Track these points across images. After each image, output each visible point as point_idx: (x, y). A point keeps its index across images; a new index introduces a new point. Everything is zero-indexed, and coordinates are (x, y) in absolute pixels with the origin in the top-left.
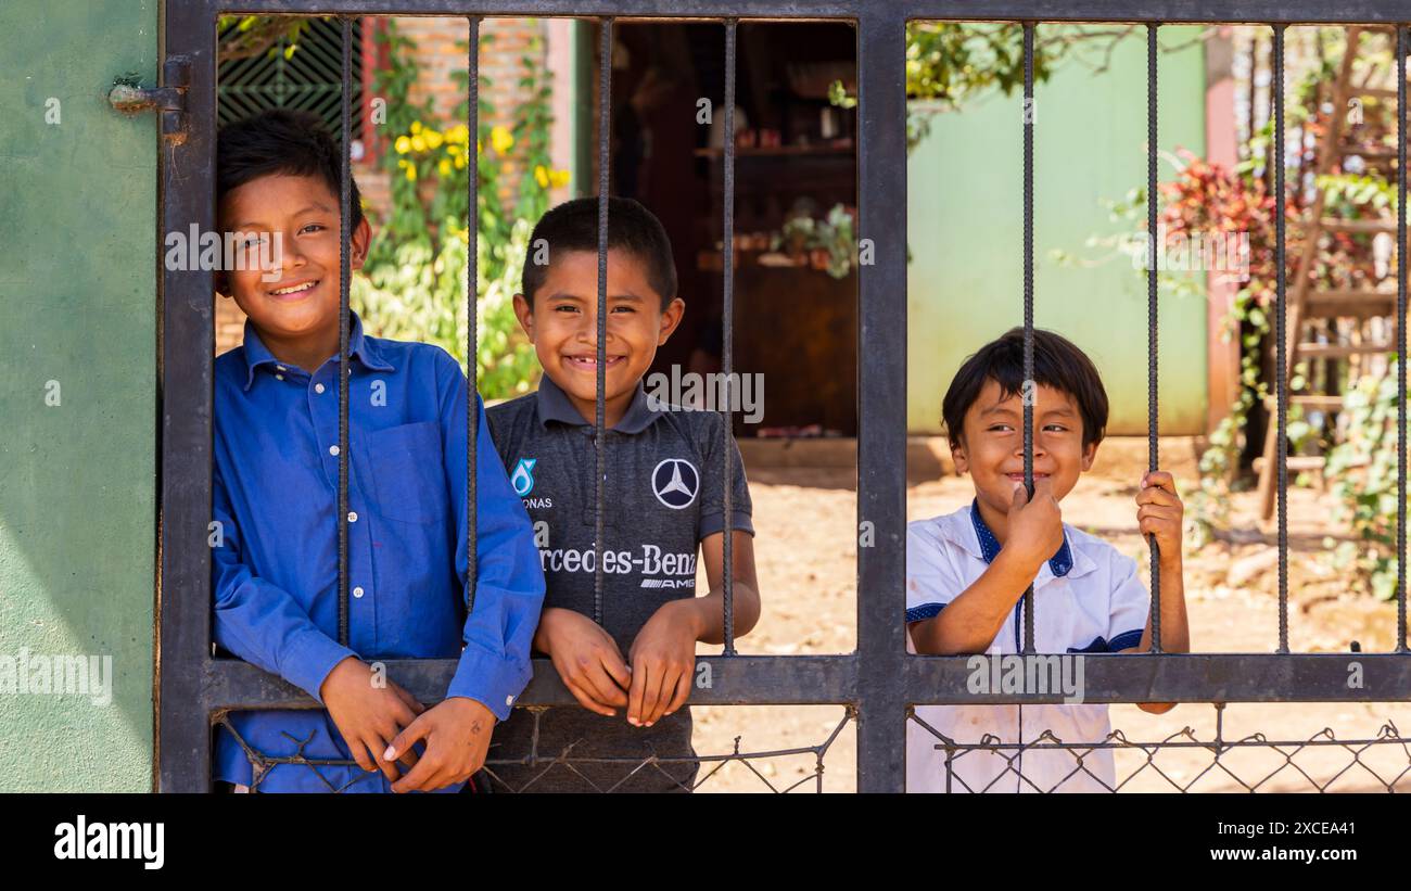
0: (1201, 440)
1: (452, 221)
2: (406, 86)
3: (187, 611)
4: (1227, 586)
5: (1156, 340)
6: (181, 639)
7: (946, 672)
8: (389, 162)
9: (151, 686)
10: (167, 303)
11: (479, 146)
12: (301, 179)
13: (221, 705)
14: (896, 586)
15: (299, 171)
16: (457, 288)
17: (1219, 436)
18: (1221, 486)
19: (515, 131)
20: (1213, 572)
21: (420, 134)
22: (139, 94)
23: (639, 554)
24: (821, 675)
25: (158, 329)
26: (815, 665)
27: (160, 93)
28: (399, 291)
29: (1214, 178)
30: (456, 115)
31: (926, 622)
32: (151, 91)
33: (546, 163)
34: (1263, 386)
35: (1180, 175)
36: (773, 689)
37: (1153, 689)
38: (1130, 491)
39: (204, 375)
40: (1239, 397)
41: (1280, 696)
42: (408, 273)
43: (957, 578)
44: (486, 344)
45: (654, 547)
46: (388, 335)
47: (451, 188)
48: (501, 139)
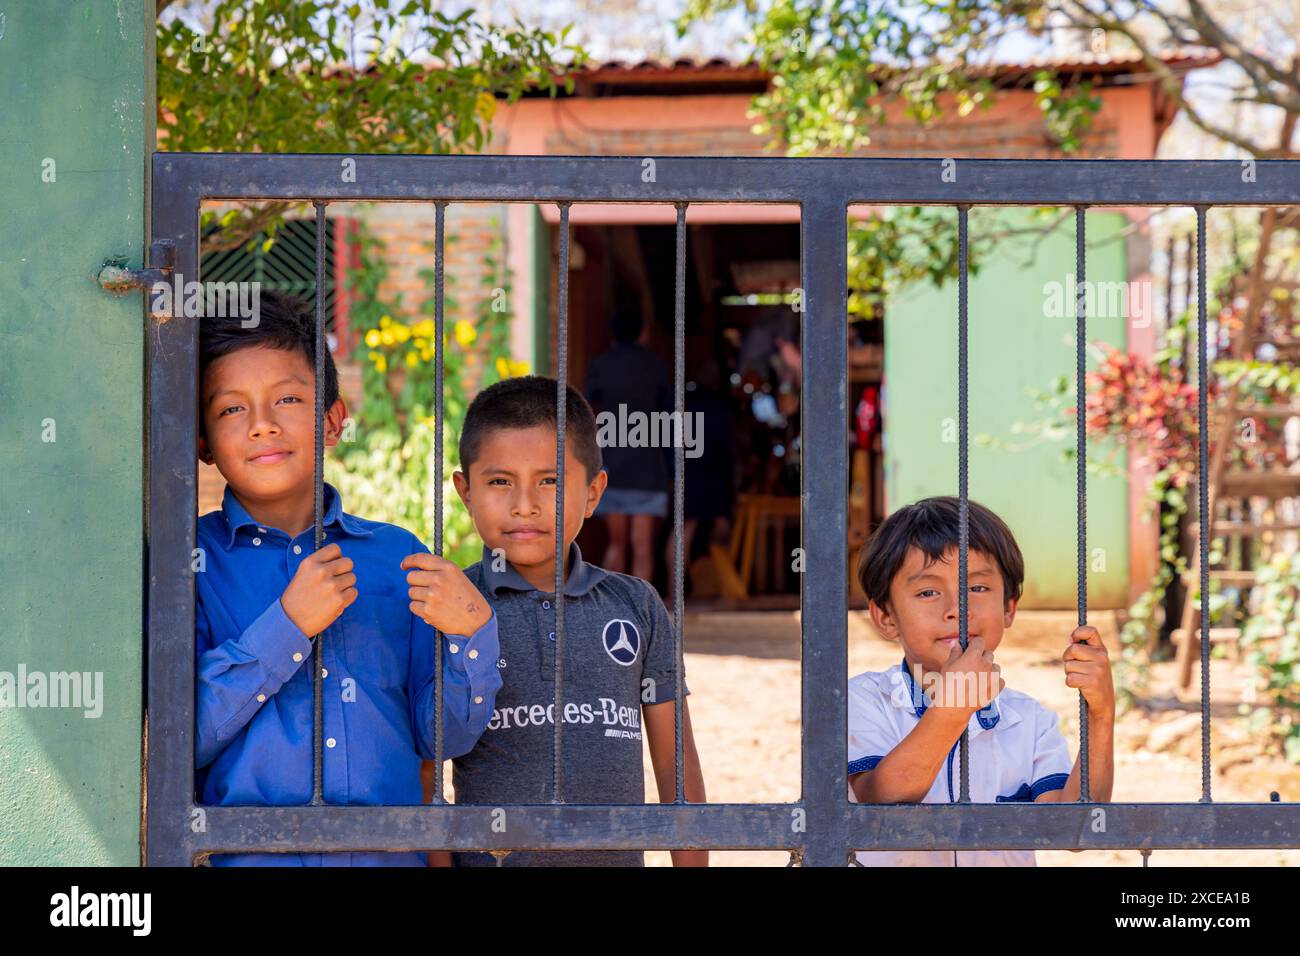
0: (1122, 615)
1: (419, 410)
2: (376, 284)
3: (171, 760)
4: (1148, 750)
5: (1085, 506)
6: (166, 786)
7: (886, 821)
8: (360, 355)
9: (137, 832)
10: (153, 471)
11: (445, 341)
12: (282, 352)
13: (204, 848)
14: (839, 739)
15: (281, 345)
16: (424, 472)
17: (1139, 610)
18: (1142, 657)
19: (478, 325)
20: (1135, 738)
21: (389, 327)
22: (127, 276)
23: (597, 706)
24: (767, 822)
25: (144, 495)
26: (762, 813)
27: (146, 273)
28: (369, 475)
29: (1132, 368)
30: (423, 310)
31: (867, 775)
32: (138, 272)
33: (507, 355)
34: (1182, 562)
35: (1101, 365)
36: (721, 835)
37: (1082, 837)
38: (1055, 663)
39: (188, 538)
40: (1157, 573)
41: (1204, 843)
42: (378, 458)
43: (894, 732)
44: (451, 524)
45: (611, 701)
46: (361, 515)
47: (418, 379)
48: (465, 332)
